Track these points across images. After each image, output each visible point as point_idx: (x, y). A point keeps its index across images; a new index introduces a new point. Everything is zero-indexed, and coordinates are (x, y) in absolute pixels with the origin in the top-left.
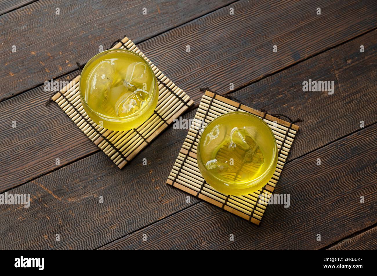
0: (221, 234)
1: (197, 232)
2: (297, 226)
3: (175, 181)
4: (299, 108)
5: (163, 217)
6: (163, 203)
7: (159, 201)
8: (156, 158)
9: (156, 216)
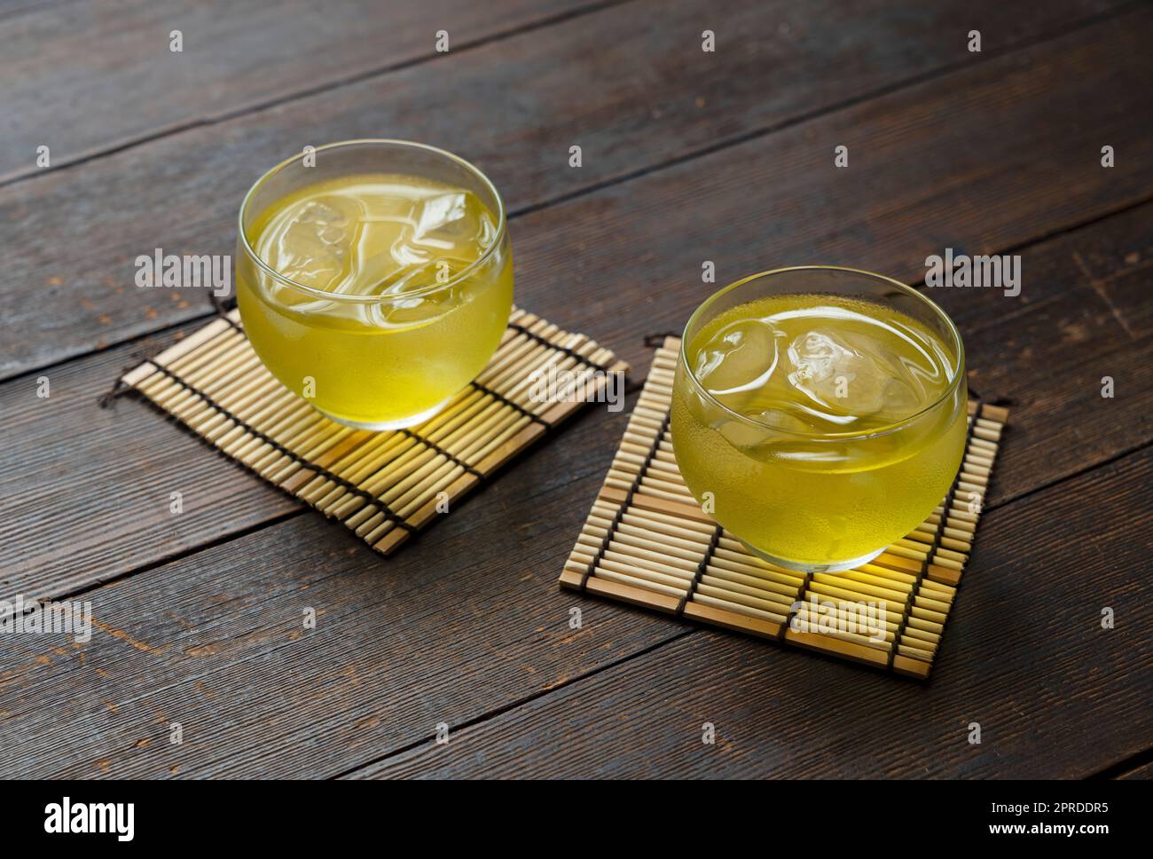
0: (788, 718)
1: (697, 717)
2: (1069, 677)
3: (591, 573)
4: (995, 374)
5: (560, 683)
6: (553, 643)
7: (537, 639)
8: (514, 524)
9: (534, 681)
